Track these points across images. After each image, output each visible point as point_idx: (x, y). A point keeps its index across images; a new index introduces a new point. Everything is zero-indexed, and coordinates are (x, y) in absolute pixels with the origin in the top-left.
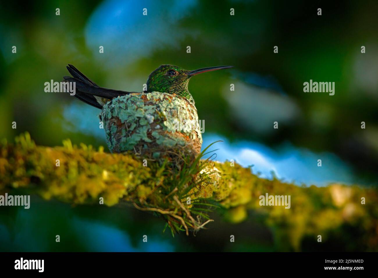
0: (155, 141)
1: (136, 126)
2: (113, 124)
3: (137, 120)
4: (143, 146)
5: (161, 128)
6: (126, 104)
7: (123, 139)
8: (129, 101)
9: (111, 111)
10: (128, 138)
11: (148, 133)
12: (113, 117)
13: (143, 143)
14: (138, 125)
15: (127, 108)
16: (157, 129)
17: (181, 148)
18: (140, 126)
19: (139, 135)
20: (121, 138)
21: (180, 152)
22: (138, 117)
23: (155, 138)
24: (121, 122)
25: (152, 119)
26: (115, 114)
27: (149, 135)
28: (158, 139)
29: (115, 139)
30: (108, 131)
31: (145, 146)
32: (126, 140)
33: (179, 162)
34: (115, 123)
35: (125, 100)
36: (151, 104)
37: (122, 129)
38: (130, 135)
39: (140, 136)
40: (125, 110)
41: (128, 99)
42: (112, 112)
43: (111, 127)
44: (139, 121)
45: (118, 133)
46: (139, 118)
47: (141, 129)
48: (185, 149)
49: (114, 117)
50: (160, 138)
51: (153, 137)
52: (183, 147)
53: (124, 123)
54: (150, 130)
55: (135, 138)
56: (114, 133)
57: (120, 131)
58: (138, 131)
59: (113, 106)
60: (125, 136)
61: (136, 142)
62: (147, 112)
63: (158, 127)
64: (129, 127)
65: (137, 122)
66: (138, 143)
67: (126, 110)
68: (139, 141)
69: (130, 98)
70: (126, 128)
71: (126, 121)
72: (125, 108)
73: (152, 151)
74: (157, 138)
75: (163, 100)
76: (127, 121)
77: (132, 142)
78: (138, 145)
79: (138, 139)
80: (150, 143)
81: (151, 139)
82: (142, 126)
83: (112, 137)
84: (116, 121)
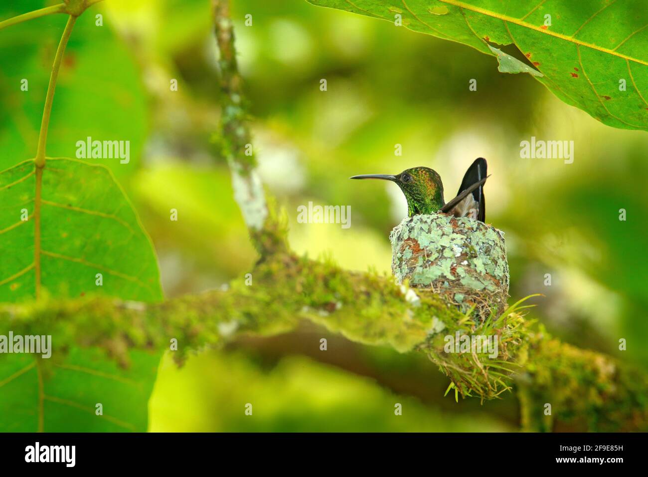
0: (459, 280)
1: (438, 257)
2: (408, 247)
3: (440, 249)
4: (443, 282)
5: (469, 265)
6: (429, 226)
7: (419, 270)
8: (434, 223)
9: (409, 230)
10: (425, 269)
11: (452, 267)
12: (409, 239)
13: (443, 280)
14: (440, 256)
15: (429, 231)
16: (464, 265)
17: (489, 294)
18: (442, 257)
19: (441, 268)
20: (415, 267)
21: (487, 299)
22: (442, 246)
23: (459, 276)
24: (419, 247)
25: (458, 251)
26: (414, 235)
27: (453, 270)
28: (463, 278)
29: (407, 266)
30: (399, 255)
31: (446, 283)
32: (423, 272)
33: (484, 311)
34: (410, 246)
35: (429, 221)
36: (461, 232)
37: (418, 256)
38: (428, 266)
39: (441, 270)
40: (427, 233)
41: (432, 221)
42: (410, 232)
43: (404, 250)
44: (442, 251)
45: (413, 261)
46: (444, 248)
47: (443, 261)
48: (493, 295)
49: (411, 239)
50: (466, 276)
51: (458, 274)
52: (492, 294)
53: (423, 249)
54: (455, 265)
55: (434, 272)
56: (406, 259)
57: (416, 259)
58: (439, 263)
59: (413, 224)
60: (421, 266)
61: (436, 276)
62: (455, 242)
63: (466, 263)
64: (428, 256)
65: (440, 251)
66: (438, 277)
67: (429, 234)
68: (439, 276)
69: (435, 219)
70: (424, 256)
71: (427, 247)
72: (427, 231)
73: (455, 292)
74: (462, 276)
75: (476, 231)
76: (428, 249)
77: (430, 276)
78: (436, 280)
79: (439, 273)
80: (453, 281)
81: (455, 277)
82: (446, 258)
83: (404, 263)
84: (412, 245)
